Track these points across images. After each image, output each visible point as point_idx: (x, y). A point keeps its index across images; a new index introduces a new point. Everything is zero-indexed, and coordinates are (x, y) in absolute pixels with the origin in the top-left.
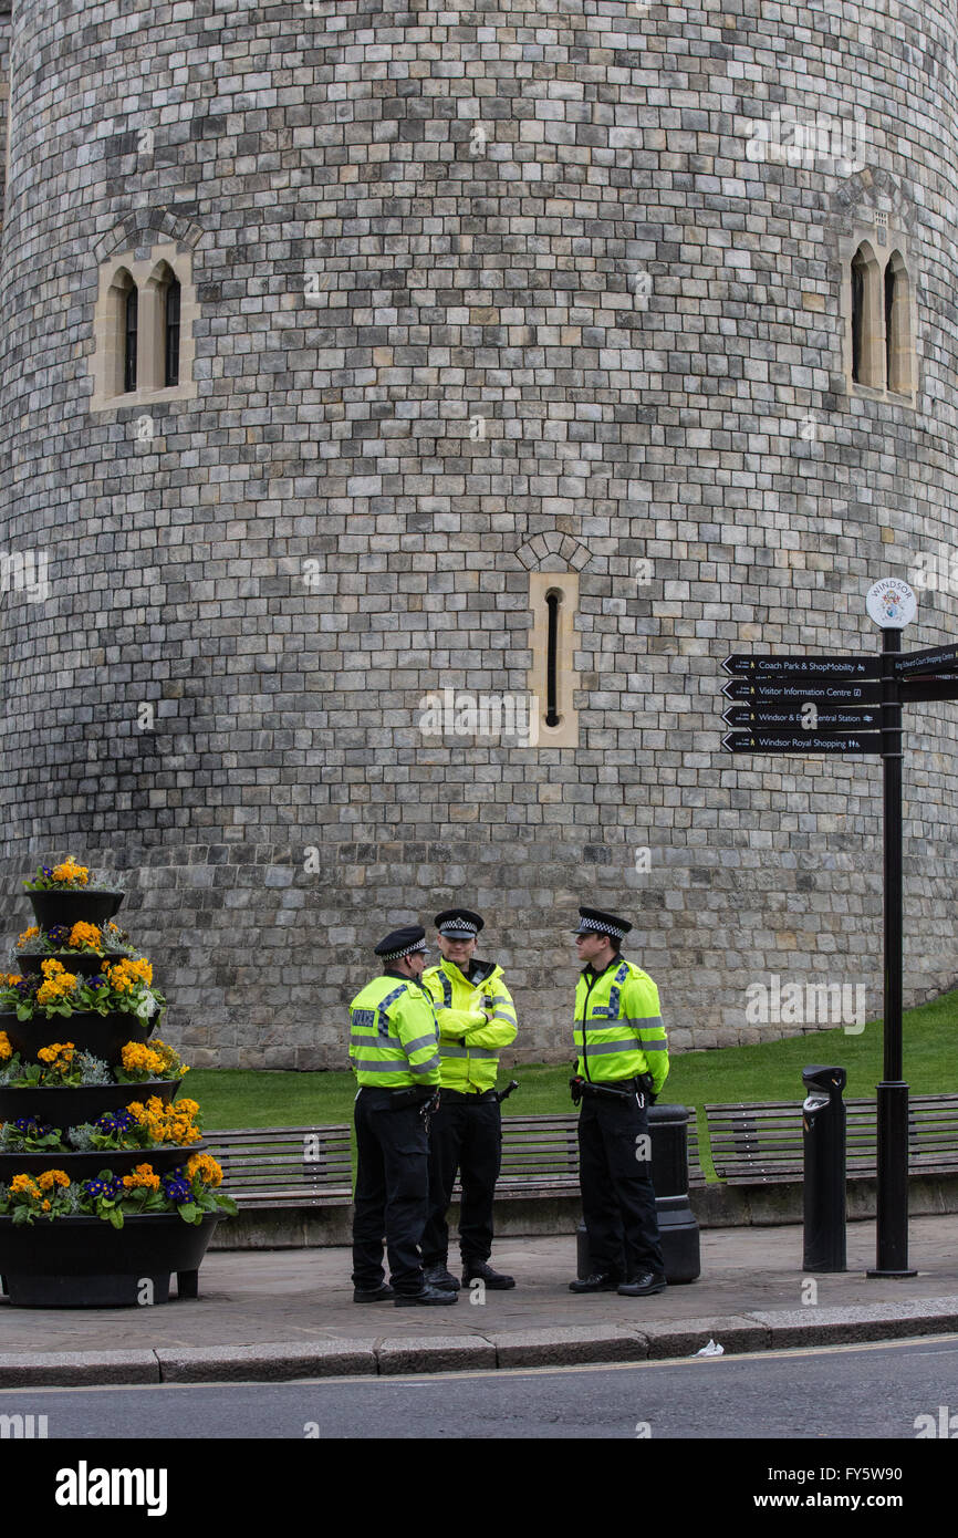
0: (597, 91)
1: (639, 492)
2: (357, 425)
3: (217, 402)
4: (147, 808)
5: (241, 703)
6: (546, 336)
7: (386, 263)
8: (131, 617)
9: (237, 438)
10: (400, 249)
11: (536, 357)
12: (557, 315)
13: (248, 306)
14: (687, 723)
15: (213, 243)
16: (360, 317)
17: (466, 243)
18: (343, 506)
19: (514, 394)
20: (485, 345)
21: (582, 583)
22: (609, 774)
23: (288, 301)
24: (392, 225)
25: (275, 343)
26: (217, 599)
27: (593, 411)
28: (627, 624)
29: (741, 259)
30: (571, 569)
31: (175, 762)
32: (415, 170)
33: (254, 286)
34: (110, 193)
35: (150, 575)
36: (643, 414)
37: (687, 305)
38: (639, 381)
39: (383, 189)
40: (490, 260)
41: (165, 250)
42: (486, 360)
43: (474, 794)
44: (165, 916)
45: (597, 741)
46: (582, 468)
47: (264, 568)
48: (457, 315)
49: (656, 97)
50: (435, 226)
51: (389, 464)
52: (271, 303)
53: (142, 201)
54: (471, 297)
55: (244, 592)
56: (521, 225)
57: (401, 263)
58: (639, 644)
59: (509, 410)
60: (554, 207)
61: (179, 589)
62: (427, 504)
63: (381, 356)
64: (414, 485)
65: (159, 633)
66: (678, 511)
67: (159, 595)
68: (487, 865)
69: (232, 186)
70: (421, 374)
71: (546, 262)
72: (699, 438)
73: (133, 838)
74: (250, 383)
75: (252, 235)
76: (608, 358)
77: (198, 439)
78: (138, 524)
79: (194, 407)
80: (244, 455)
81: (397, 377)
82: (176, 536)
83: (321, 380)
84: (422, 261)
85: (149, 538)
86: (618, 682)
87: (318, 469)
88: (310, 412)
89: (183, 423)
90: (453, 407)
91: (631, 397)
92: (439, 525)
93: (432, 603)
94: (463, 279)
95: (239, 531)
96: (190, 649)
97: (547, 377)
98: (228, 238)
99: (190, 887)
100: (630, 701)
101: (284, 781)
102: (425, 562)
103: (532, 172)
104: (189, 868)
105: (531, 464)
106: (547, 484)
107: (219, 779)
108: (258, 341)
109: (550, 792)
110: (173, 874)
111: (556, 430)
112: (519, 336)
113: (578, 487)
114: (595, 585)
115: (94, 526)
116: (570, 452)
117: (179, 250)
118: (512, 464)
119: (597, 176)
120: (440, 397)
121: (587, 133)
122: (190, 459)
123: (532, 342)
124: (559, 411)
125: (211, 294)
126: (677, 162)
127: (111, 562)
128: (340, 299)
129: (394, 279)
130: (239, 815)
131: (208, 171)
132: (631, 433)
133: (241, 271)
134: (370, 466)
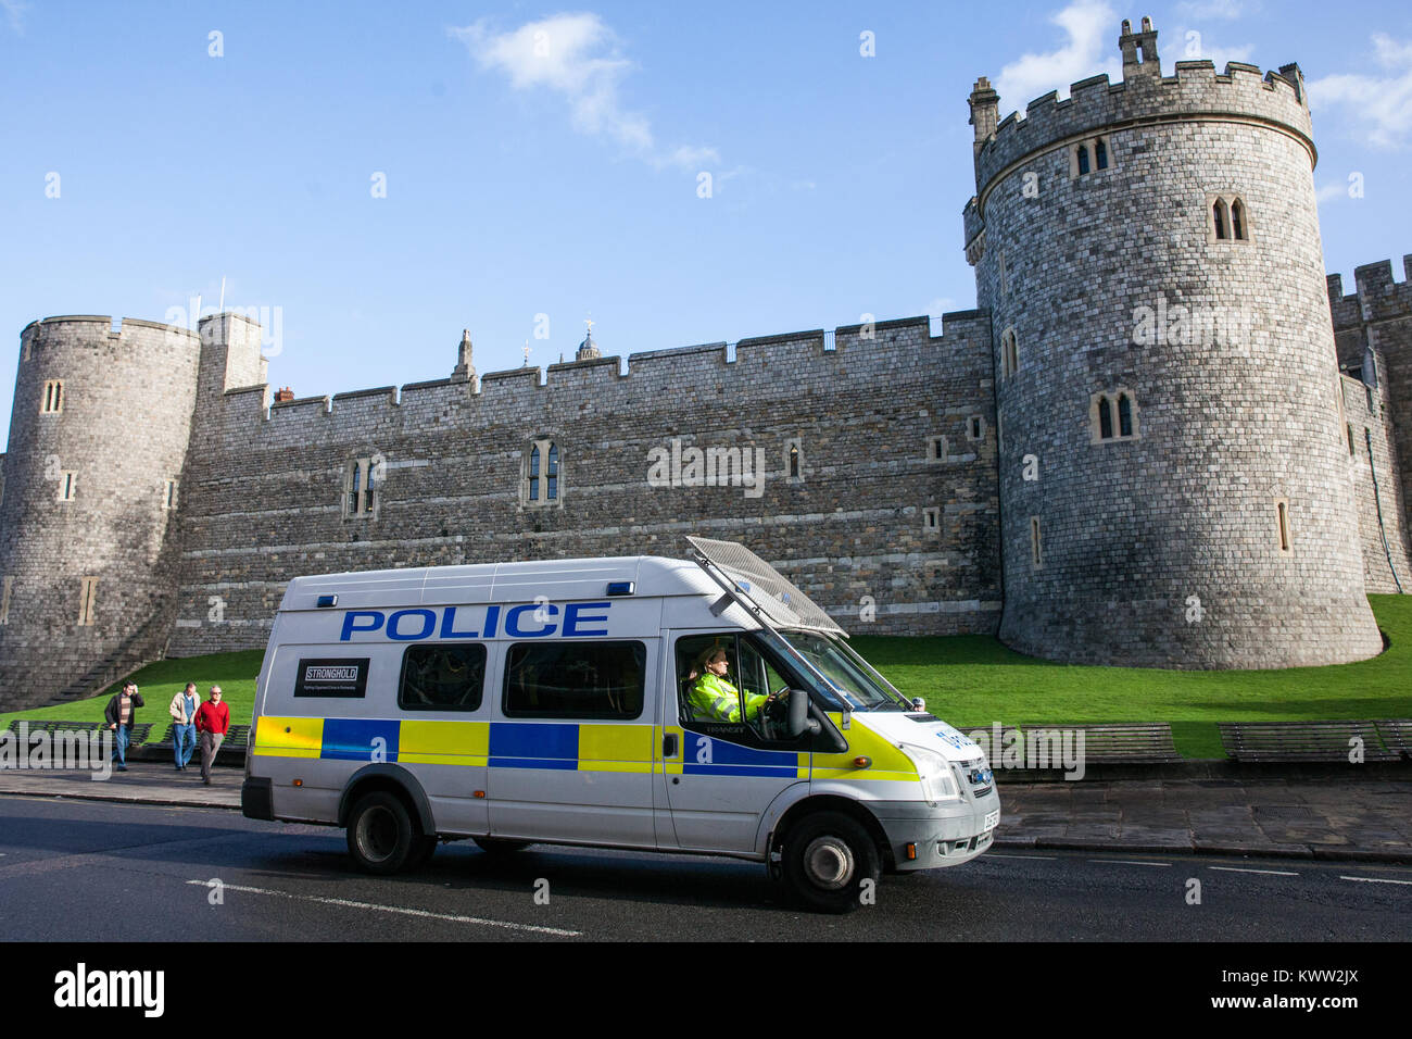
0: (1273, 334)
1: (1302, 470)
2: (1208, 448)
3: (1151, 440)
4: (1133, 580)
5: (1172, 543)
6: (1269, 417)
7: (1213, 393)
8: (1119, 515)
9: (1161, 452)
10: (1216, 387)
11: (1267, 424)
12: (1271, 410)
13: (1160, 407)
14: (1323, 549)
15: (1144, 387)
16: (1205, 411)
17: (1239, 385)
18: (1207, 475)
19: (1261, 437)
20: (1250, 420)
21: (1289, 500)
22: (1304, 567)
23: (1178, 406)
24: (1213, 380)
25: (1173, 420)
26: (1157, 509)
27: (1286, 443)
28: (1304, 515)
29: (1317, 392)
30: (1286, 496)
31: (1144, 564)
32: (1218, 361)
33: (1163, 400)
34: (1091, 370)
35: (1127, 500)
36: (1300, 444)
37: (1307, 407)
38: (1298, 433)
39: (1209, 367)
40: (1248, 392)
41: (1122, 389)
42: (1251, 425)
43: (1262, 573)
44: (1149, 618)
45: (1300, 555)
46: (1285, 462)
47: (1178, 496)
48: (1240, 410)
49: (1290, 337)
50: (1228, 380)
51: (1221, 461)
52: (1170, 406)
53: (1109, 373)
54: (1243, 404)
55: (1170, 505)
56: (1257, 380)
57: (1218, 392)
58: (1307, 522)
59: (1260, 442)
60: (1266, 373)
61: (1140, 505)
62: (1237, 474)
63: (1214, 424)
64: (1231, 467)
65: (1133, 520)
66: (1313, 477)
67: (1132, 506)
68: (1271, 598)
69: (1147, 367)
70: (1229, 430)
71: (1266, 392)
72: (1316, 452)
73: (1126, 591)
74: (1165, 434)
75: (1160, 383)
76: (1288, 425)
77: (1144, 453)
78: (1120, 482)
79: (1141, 442)
80: (1165, 458)
81: (1220, 431)
82: (1138, 486)
83: (1194, 432)
84: (1225, 392)
85: (1125, 487)
86: (1303, 535)
87: (1196, 462)
88: (1189, 443)
89: (1137, 448)
90: (1242, 441)
91: (1296, 438)
92: (1242, 481)
93: (1242, 508)
94: (1240, 398)
95: (1165, 484)
96: (1148, 525)
97: (1271, 431)
98: (1150, 384)
99: (1157, 607)
100: (1308, 542)
101: (1191, 569)
102: (1239, 494)
103: (1258, 362)
104: (1155, 600)
105: (1270, 461)
106: (1275, 468)
107: (1165, 569)
108: (1167, 419)
109: (1287, 573)
110: (1148, 603)
111: (1276, 449)
112: (1261, 417)
113: (1284, 468)
114: (1293, 502)
115: (1097, 483)
116: (1281, 456)
117: (1129, 389)
118: (1263, 461)
119: (1277, 363)
120: (1237, 438)
121: (1272, 348)
122: (1141, 460)
123: (1264, 420)
124: (1276, 442)
125: (1144, 403)
126: (1298, 359)
127: (1107, 495)
128: (1197, 405)
129: (1216, 398)
130: (1174, 582)
131: (1138, 362)
132: (1298, 450)
133: (1157, 395)
134: (1215, 461)
